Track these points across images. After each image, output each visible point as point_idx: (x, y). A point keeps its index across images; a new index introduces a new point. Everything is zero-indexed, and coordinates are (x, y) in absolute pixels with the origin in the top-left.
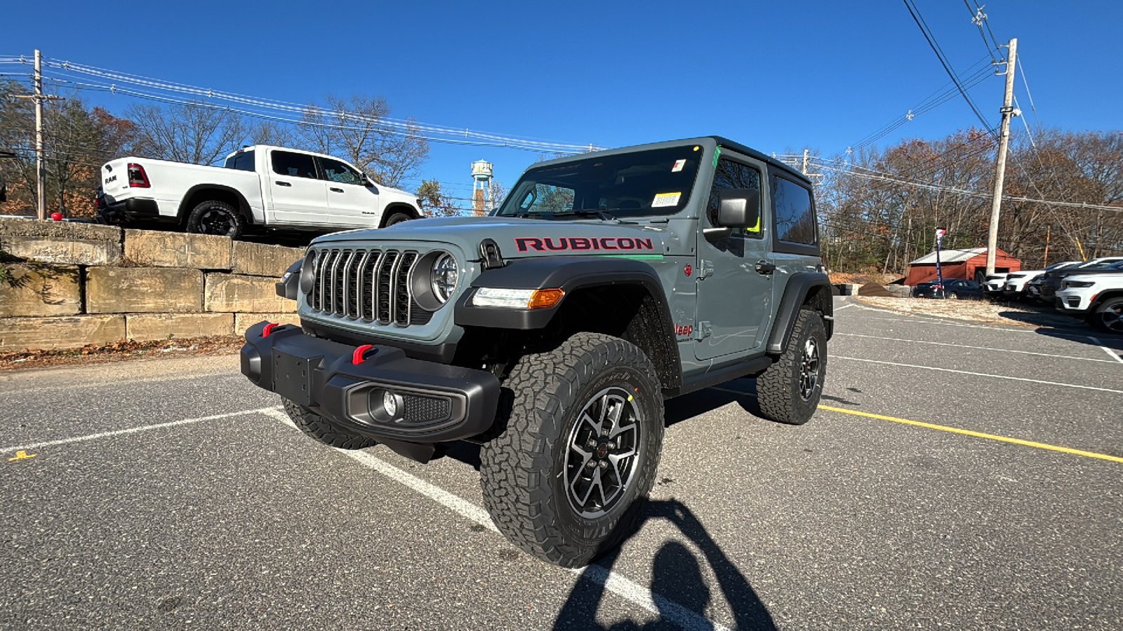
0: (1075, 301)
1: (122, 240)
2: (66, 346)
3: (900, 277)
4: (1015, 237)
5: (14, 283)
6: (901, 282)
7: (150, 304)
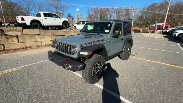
0: (175, 35)
1: (22, 31)
2: (17, 48)
3: (149, 28)
4: (170, 21)
5: (8, 39)
6: (149, 29)
7: (28, 40)
